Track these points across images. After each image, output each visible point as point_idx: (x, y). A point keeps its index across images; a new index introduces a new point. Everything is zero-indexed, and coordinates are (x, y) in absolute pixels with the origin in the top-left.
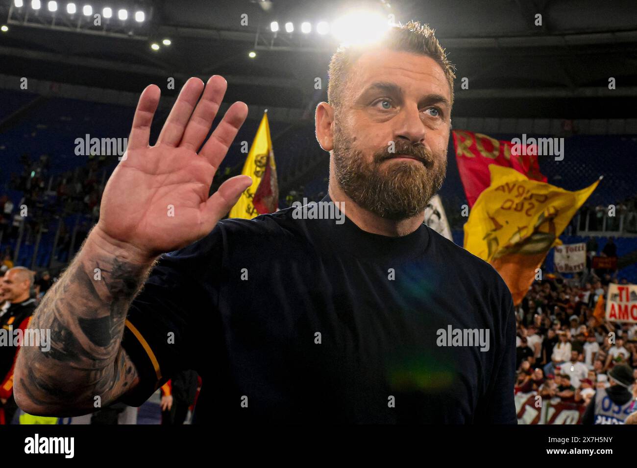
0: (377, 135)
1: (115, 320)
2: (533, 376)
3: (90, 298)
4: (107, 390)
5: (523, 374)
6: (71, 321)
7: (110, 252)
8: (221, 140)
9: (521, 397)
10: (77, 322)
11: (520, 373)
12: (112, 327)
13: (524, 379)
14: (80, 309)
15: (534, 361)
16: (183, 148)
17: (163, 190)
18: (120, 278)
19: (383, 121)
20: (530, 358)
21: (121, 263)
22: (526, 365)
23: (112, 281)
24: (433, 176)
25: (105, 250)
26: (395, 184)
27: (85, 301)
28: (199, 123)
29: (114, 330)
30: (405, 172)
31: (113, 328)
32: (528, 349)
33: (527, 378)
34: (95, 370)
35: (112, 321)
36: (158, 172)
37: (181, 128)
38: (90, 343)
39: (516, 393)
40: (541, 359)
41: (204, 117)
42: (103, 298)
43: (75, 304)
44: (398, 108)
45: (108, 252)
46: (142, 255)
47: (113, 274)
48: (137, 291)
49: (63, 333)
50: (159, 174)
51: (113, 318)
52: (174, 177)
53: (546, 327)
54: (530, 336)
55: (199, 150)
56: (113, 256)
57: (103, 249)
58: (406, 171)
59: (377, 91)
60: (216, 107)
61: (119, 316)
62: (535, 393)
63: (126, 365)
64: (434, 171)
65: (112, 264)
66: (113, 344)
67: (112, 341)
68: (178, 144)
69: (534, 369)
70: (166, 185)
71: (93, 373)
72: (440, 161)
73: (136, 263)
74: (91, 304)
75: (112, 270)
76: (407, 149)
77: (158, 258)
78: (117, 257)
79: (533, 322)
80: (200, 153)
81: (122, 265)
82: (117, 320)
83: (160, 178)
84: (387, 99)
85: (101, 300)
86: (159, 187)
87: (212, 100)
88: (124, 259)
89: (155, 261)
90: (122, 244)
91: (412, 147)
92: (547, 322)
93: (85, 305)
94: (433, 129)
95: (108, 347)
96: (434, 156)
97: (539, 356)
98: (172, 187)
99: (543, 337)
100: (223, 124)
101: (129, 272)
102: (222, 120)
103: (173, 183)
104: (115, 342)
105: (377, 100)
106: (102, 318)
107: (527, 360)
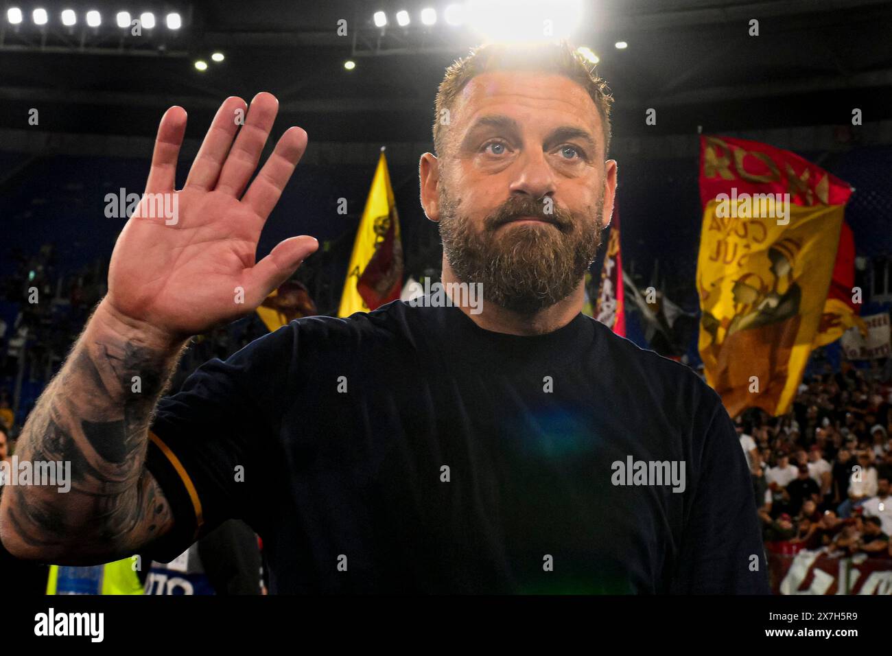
0: (487, 192)
1: (132, 427)
2: (821, 524)
3: (96, 394)
4: (125, 531)
5: (807, 521)
6: (72, 425)
7: (122, 334)
8: (272, 179)
9: (807, 557)
10: (80, 426)
11: (802, 520)
12: (128, 437)
13: (809, 529)
14: (83, 408)
15: (822, 500)
16: (218, 192)
17: (191, 249)
18: (135, 369)
19: (497, 172)
20: (814, 496)
21: (136, 348)
22: (811, 507)
23: (125, 372)
24: (574, 244)
25: (116, 331)
26: (512, 258)
27: (90, 397)
28: (241, 157)
29: (129, 441)
30: (527, 239)
31: (129, 439)
32: (811, 482)
33: (813, 527)
34: (104, 496)
35: (128, 429)
36: (183, 226)
37: (216, 164)
38: (97, 456)
39: (797, 552)
40: (832, 495)
41: (246, 148)
42: (113, 395)
43: (77, 402)
44: (517, 151)
45: (119, 333)
46: (165, 338)
47: (125, 362)
48: (162, 388)
49: (62, 440)
50: (185, 228)
51: (129, 424)
52: (207, 231)
53: (836, 446)
54: (811, 461)
55: (241, 195)
56: (125, 339)
57: (113, 329)
58: (529, 239)
59: (484, 129)
60: (264, 136)
61: (138, 422)
62: (826, 549)
63: (155, 501)
64: (576, 236)
65: (124, 350)
66: (130, 462)
67: (128, 457)
68: (213, 186)
69: (823, 513)
70: (195, 243)
71: (103, 500)
72: (584, 222)
73: (157, 349)
74: (98, 402)
75: (124, 358)
76: (528, 208)
77: (187, 342)
78: (131, 339)
79: (814, 440)
80: (244, 199)
81: (138, 350)
82: (134, 428)
83: (187, 233)
84: (499, 140)
85: (110, 397)
86: (186, 246)
87: (258, 125)
88: (140, 343)
89: (184, 346)
90: (137, 322)
91: (535, 206)
92: (836, 438)
93: (89, 402)
94: (570, 178)
95: (124, 465)
96: (574, 215)
97: (828, 491)
98: (203, 245)
99: (833, 462)
100: (275, 159)
101: (147, 360)
102: (273, 153)
103: (204, 241)
104: (133, 458)
105: (485, 143)
106: (112, 423)
107: (809, 499)
